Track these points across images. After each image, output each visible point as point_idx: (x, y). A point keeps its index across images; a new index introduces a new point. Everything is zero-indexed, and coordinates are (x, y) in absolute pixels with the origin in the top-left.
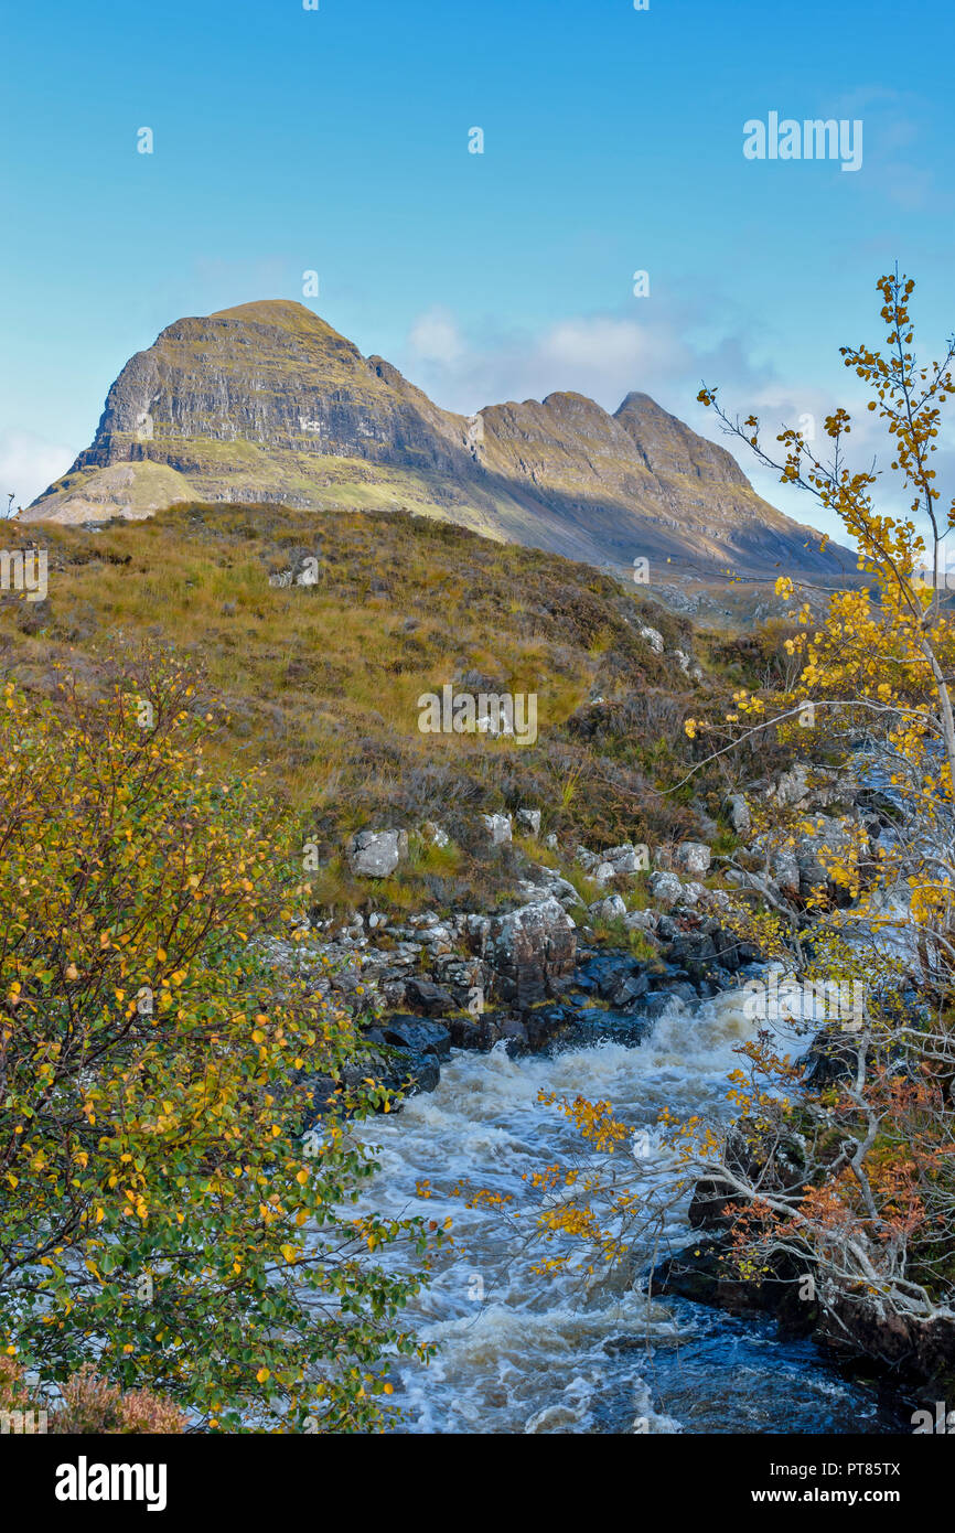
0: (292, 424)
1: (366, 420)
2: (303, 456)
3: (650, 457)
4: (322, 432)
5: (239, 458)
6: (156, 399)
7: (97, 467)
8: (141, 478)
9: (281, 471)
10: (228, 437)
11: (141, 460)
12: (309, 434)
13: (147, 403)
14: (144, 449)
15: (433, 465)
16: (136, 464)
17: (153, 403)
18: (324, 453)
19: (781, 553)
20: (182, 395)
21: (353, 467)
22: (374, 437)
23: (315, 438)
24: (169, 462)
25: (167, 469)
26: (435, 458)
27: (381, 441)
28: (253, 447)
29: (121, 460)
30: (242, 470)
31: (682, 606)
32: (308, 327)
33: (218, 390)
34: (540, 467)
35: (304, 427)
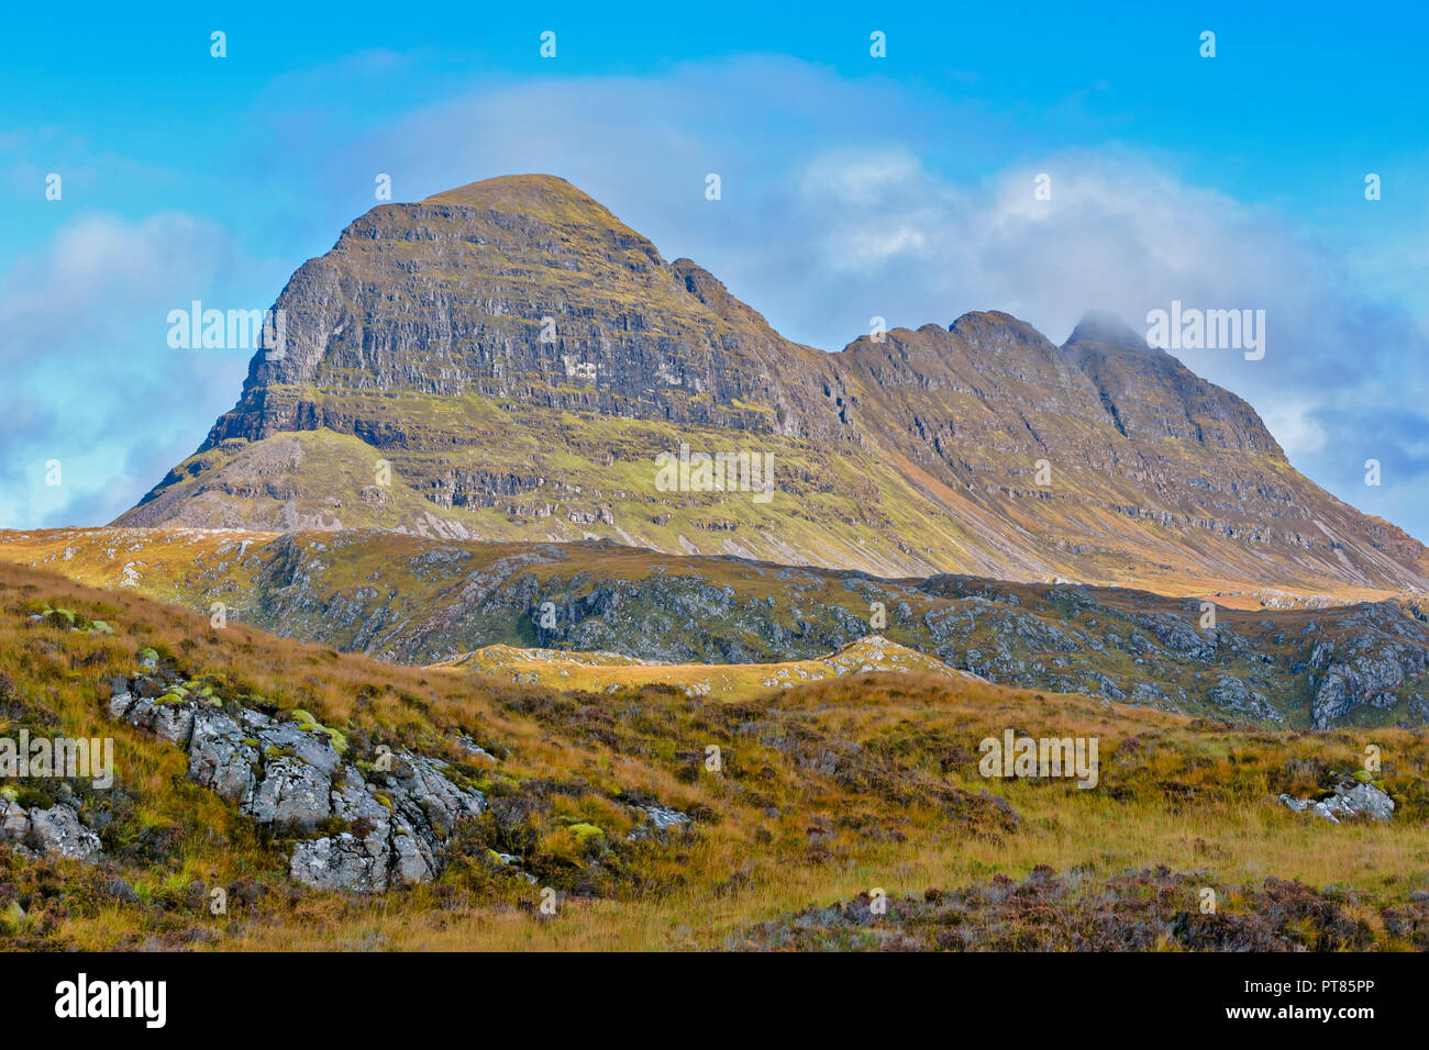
0: (552, 367)
1: (669, 359)
2: (569, 418)
3: (1122, 412)
4: (600, 380)
5: (468, 422)
6: (338, 331)
7: (243, 440)
8: (313, 455)
9: (537, 443)
10: (451, 389)
11: (313, 428)
12: (579, 383)
13: (323, 339)
14: (318, 411)
15: (777, 428)
16: (304, 434)
17: (332, 338)
18: (604, 411)
19: (1335, 561)
20: (378, 325)
21: (650, 434)
22: (683, 386)
23: (589, 388)
24: (357, 430)
25: (355, 442)
26: (781, 418)
27: (694, 392)
28: (491, 404)
29: (283, 428)
30: (472, 442)
31: (1188, 649)
32: (577, 216)
33: (434, 316)
34: (948, 429)
35: (571, 371)
